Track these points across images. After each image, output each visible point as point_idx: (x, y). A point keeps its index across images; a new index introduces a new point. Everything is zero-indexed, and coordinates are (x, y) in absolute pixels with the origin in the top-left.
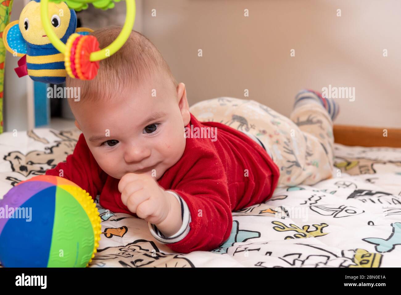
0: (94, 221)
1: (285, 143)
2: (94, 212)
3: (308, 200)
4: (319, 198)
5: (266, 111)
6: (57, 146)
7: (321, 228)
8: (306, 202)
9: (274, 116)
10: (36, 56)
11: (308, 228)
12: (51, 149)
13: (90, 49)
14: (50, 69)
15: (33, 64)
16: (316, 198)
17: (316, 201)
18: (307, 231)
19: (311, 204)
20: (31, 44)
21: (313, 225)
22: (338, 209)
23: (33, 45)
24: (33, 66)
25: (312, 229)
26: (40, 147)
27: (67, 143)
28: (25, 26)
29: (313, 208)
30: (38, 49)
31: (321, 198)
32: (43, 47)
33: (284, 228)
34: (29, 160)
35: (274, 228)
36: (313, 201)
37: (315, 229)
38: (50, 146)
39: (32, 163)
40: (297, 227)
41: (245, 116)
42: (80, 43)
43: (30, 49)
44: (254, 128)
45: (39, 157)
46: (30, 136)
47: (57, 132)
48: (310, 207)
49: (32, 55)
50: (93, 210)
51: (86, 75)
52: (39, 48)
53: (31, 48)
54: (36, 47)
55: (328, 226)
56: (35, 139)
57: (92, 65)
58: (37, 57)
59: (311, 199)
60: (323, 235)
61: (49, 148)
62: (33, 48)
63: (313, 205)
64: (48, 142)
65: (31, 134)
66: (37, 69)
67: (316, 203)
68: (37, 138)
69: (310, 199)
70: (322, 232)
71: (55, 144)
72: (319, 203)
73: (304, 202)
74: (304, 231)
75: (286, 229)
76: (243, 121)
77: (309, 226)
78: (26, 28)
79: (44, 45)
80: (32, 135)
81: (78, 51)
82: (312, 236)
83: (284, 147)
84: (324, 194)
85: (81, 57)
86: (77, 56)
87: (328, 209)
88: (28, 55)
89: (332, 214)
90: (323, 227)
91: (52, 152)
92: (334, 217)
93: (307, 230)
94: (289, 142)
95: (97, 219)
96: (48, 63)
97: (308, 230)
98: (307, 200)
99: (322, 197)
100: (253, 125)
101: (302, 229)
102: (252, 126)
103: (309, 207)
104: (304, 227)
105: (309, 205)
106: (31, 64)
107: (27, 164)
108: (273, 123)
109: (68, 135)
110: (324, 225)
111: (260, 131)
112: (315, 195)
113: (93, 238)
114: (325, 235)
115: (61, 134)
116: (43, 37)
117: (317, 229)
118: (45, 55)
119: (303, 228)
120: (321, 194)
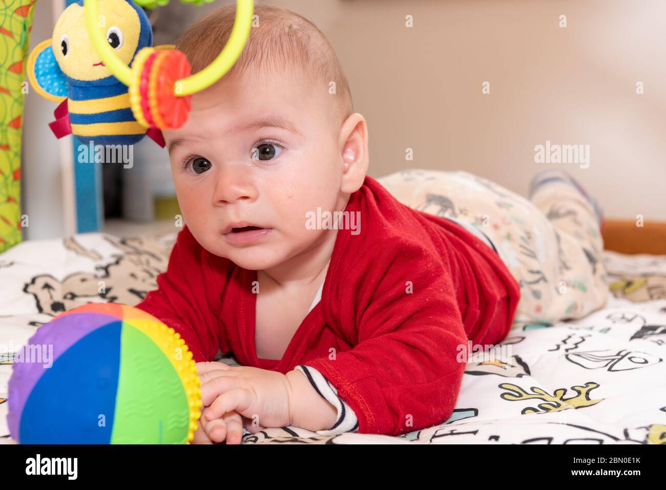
0: (188, 383)
1: (522, 238)
2: (190, 367)
3: (563, 343)
4: (581, 340)
5: (488, 186)
6: (117, 263)
7: (586, 391)
8: (558, 347)
9: (502, 195)
10: (84, 100)
11: (564, 394)
12: (106, 269)
13: (173, 73)
14: (110, 122)
15: (79, 114)
16: (576, 339)
17: (576, 344)
18: (561, 399)
19: (567, 350)
20: (74, 80)
21: (573, 388)
22: (616, 355)
23: (78, 82)
24: (79, 118)
25: (571, 394)
26: (88, 266)
27: (134, 257)
28: (63, 48)
29: (570, 357)
30: (87, 88)
31: (584, 340)
32: (95, 85)
33: (521, 395)
34: (67, 291)
35: (502, 396)
36: (570, 344)
37: (576, 394)
38: (104, 263)
39: (73, 296)
40: (544, 393)
41: (449, 195)
42: (157, 62)
43: (73, 88)
44: (466, 215)
45: (85, 284)
46: (69, 248)
47: (117, 239)
48: (567, 357)
49: (76, 98)
50: (187, 364)
51: (168, 119)
52: (88, 86)
53: (74, 86)
54: (83, 85)
55: (598, 386)
56: (77, 252)
57: (179, 102)
58: (86, 102)
59: (567, 341)
60: (591, 405)
61: (102, 268)
62: (77, 87)
63: (570, 351)
64: (100, 258)
65: (70, 244)
66: (87, 123)
67: (576, 347)
68: (81, 251)
69: (564, 342)
70: (588, 399)
71: (113, 260)
72: (582, 348)
73: (556, 347)
74: (557, 399)
75: (525, 396)
76: (445, 202)
77: (565, 391)
78: (65, 52)
79: (96, 80)
80: (73, 245)
81: (153, 76)
82: (571, 406)
83: (521, 246)
84: (589, 332)
85: (159, 86)
86: (152, 85)
87: (598, 359)
88: (70, 98)
89: (606, 365)
90: (590, 390)
91: (107, 274)
92: (610, 370)
93: (562, 397)
94: (530, 238)
95: (194, 381)
96: (105, 112)
97: (564, 397)
98: (560, 342)
99: (586, 339)
100: (465, 210)
101: (553, 396)
102: (461, 211)
103: (564, 356)
104: (557, 392)
105: (565, 353)
106: (76, 115)
107: (65, 297)
108: (500, 205)
109: (136, 244)
110: (591, 386)
111: (477, 219)
112: (574, 334)
113: (188, 414)
114: (593, 405)
115: (123, 242)
116: (95, 67)
117: (579, 393)
118: (100, 98)
119: (555, 393)
120: (583, 333)
